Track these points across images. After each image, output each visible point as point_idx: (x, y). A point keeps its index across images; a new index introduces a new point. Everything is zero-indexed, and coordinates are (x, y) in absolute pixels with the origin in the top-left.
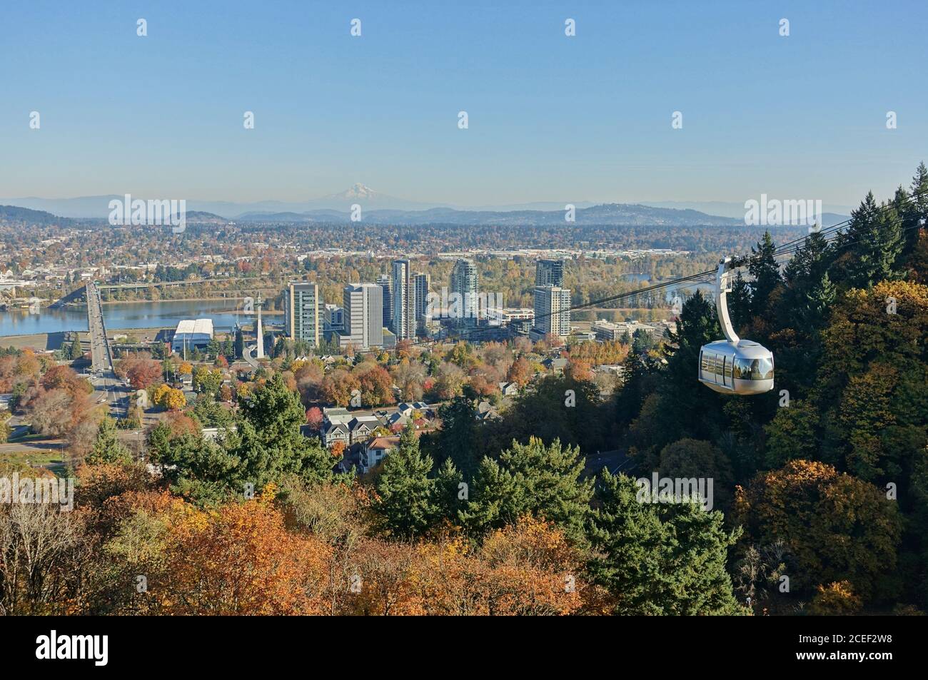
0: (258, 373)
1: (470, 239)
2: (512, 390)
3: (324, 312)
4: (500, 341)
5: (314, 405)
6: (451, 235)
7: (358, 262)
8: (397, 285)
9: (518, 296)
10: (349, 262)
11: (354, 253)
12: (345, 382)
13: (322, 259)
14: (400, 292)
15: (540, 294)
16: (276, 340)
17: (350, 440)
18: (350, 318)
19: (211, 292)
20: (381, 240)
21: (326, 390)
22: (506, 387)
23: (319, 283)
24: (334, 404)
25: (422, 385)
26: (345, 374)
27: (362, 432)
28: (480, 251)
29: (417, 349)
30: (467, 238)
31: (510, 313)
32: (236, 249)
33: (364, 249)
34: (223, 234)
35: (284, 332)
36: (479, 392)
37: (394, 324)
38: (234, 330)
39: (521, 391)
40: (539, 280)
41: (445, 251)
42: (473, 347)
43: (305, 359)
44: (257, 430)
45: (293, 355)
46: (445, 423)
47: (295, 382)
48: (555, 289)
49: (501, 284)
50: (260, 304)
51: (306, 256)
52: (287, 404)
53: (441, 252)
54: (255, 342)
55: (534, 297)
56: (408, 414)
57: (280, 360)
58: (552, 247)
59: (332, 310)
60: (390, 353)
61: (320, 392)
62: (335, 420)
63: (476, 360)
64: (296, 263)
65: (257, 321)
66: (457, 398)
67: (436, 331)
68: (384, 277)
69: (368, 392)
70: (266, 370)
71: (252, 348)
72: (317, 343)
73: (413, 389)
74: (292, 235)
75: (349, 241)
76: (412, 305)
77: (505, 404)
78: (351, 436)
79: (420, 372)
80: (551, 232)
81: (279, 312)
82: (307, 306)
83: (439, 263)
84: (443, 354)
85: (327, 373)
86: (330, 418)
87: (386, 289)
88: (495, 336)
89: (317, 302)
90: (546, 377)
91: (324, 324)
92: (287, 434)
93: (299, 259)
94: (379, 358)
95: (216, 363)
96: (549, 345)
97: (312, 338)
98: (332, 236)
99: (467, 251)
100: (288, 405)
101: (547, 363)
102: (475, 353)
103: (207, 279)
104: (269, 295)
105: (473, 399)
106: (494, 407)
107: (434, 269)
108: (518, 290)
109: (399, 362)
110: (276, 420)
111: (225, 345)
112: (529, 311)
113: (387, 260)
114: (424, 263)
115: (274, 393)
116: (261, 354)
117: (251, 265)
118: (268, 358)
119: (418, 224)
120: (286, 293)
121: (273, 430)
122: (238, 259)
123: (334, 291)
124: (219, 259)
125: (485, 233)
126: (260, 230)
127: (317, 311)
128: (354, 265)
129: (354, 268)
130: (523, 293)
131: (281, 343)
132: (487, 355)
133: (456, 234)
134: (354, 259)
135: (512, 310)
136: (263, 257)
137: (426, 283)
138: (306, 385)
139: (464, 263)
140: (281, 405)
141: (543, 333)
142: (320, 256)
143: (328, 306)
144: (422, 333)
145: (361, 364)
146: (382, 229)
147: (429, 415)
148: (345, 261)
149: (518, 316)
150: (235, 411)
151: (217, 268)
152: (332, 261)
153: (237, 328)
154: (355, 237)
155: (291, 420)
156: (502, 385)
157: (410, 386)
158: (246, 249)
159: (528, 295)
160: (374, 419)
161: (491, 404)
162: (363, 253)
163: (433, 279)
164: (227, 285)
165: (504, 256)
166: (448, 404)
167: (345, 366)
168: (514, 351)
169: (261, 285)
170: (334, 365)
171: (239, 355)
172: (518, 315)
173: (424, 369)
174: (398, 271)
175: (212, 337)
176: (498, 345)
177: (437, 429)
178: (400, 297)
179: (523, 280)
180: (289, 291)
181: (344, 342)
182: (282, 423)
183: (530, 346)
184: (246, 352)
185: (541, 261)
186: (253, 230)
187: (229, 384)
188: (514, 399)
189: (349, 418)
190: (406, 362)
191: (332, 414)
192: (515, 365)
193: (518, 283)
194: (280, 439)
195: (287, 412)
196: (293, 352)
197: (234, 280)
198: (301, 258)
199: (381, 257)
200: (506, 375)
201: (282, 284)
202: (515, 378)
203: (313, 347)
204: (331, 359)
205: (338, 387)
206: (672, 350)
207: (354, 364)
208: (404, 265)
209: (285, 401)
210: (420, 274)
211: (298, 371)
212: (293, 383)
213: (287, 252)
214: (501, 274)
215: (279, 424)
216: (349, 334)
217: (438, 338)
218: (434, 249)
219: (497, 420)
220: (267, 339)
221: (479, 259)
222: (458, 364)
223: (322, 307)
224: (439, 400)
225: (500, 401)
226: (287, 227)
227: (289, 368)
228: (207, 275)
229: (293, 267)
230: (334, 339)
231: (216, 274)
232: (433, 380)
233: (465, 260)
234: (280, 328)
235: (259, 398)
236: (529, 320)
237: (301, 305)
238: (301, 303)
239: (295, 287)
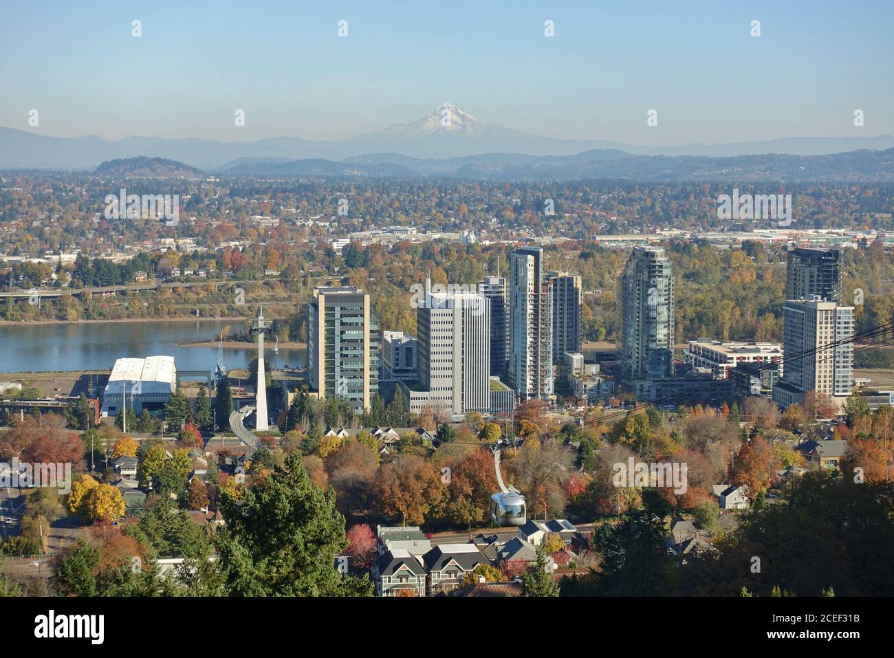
0: (257, 458)
1: (658, 209)
2: (737, 500)
3: (380, 347)
4: (716, 405)
5: (361, 521)
6: (622, 202)
7: (446, 252)
8: (518, 296)
9: (750, 319)
10: (427, 252)
11: (437, 236)
12: (418, 477)
13: (376, 248)
14: (524, 310)
15: (794, 315)
16: (291, 397)
17: (428, 588)
18: (428, 359)
19: (174, 307)
20: (488, 210)
21: (382, 492)
22: (726, 493)
23: (371, 292)
24: (396, 521)
25: (565, 486)
26: (420, 463)
27: (449, 573)
28: (676, 232)
29: (556, 417)
30: (653, 207)
31: (735, 351)
32: (219, 228)
33: (456, 227)
34: (196, 200)
35: (304, 382)
36: (674, 501)
37: (511, 369)
38: (214, 377)
39: (755, 502)
40: (793, 289)
41: (610, 233)
42: (663, 415)
43: (344, 433)
44: (256, 559)
45: (322, 427)
46: (608, 559)
47: (326, 476)
48: (823, 305)
49: (717, 295)
50: (263, 330)
51: (348, 241)
52: (312, 511)
53: (602, 233)
54: (253, 401)
55: (782, 321)
56: (537, 542)
57: (298, 435)
58: (818, 225)
59: (395, 341)
60: (503, 425)
61: (372, 497)
62: (398, 550)
63: (668, 440)
64: (330, 252)
65: (257, 361)
66: (632, 512)
67: (590, 385)
68: (494, 280)
69: (461, 498)
70: (271, 452)
71: (247, 411)
72: (367, 404)
73: (547, 494)
74: (322, 200)
75: (428, 212)
76: (545, 335)
77: (723, 526)
78: (428, 580)
79: (561, 463)
80: (817, 195)
81: (296, 346)
82: (351, 334)
83: (598, 256)
84: (604, 429)
85: (385, 459)
86: (390, 546)
87: (497, 304)
88: (705, 395)
89: (368, 327)
90: (806, 475)
91: (380, 369)
92: (310, 568)
93: (336, 246)
94: (483, 434)
95: (180, 438)
96: (812, 413)
97: (357, 395)
98: (397, 204)
99: (653, 232)
100: (314, 513)
101: (808, 449)
102: (667, 427)
103: (166, 282)
104: (279, 313)
105: (662, 515)
106: (702, 532)
107: (588, 266)
108: (750, 307)
109: (520, 444)
110: (290, 541)
111: (198, 403)
112: (773, 347)
113: (500, 249)
114: (570, 255)
115: (289, 491)
116: (262, 424)
117: (248, 257)
118: (276, 430)
119: (558, 180)
120: (311, 310)
121: (285, 560)
122: (223, 245)
123: (399, 305)
124: (189, 245)
125: (687, 197)
126: (265, 192)
127: (367, 344)
128: (438, 258)
129: (438, 264)
130: (761, 313)
131: (301, 403)
132: (690, 432)
133: (631, 200)
134: (438, 248)
135: (739, 345)
136: (268, 241)
137: (573, 292)
138: (345, 481)
139: (647, 254)
140: (301, 513)
141: (798, 391)
142: (375, 240)
143: (388, 335)
144: (566, 389)
145: (449, 445)
146: (491, 190)
147: (578, 543)
148: (420, 250)
149: (750, 358)
150: (214, 528)
151: (185, 261)
152: (398, 249)
153: (219, 373)
154: (440, 205)
155: (319, 542)
156: (719, 489)
157: (541, 489)
158: (237, 227)
159: (770, 319)
160: (471, 549)
161: (697, 525)
162: (453, 236)
163: (584, 282)
164: (203, 294)
165: (724, 242)
166: (613, 523)
167: (418, 448)
168: (742, 425)
169: (264, 293)
170: (399, 445)
171: (224, 426)
172: (751, 355)
173: (568, 457)
174: (521, 270)
175: (173, 389)
176: (711, 412)
177: (593, 571)
178: (524, 319)
179: (760, 289)
180: (316, 306)
181: (418, 402)
182: (301, 547)
183: (774, 416)
184: (236, 419)
185: (797, 252)
186: (252, 191)
187: (204, 477)
188: (743, 517)
189: (425, 546)
190: (534, 443)
191: (394, 537)
192: (744, 451)
193: (751, 294)
194: (298, 577)
195: (312, 526)
196: (322, 420)
197: (214, 285)
198: (338, 245)
199: (488, 243)
200: (726, 470)
201: (303, 293)
202: (744, 476)
203: (360, 411)
204: (393, 434)
205: (404, 487)
207: (436, 444)
208: (531, 258)
209: (307, 505)
210: (561, 274)
211: (332, 455)
212: (322, 477)
213: (313, 233)
214: (718, 276)
215: (295, 549)
216: (426, 388)
217: (597, 397)
218: (589, 229)
219: (708, 555)
220: (275, 394)
221: (674, 246)
222: (634, 449)
223: (377, 336)
224: (597, 517)
225: (715, 520)
226: (313, 185)
227: (314, 451)
228: (165, 275)
229: (323, 262)
230: (400, 396)
231: (182, 273)
232: (584, 478)
233: (648, 248)
234: (298, 375)
235: (259, 498)
236: (773, 365)
237: (337, 332)
238: (338, 329)
239: (328, 298)
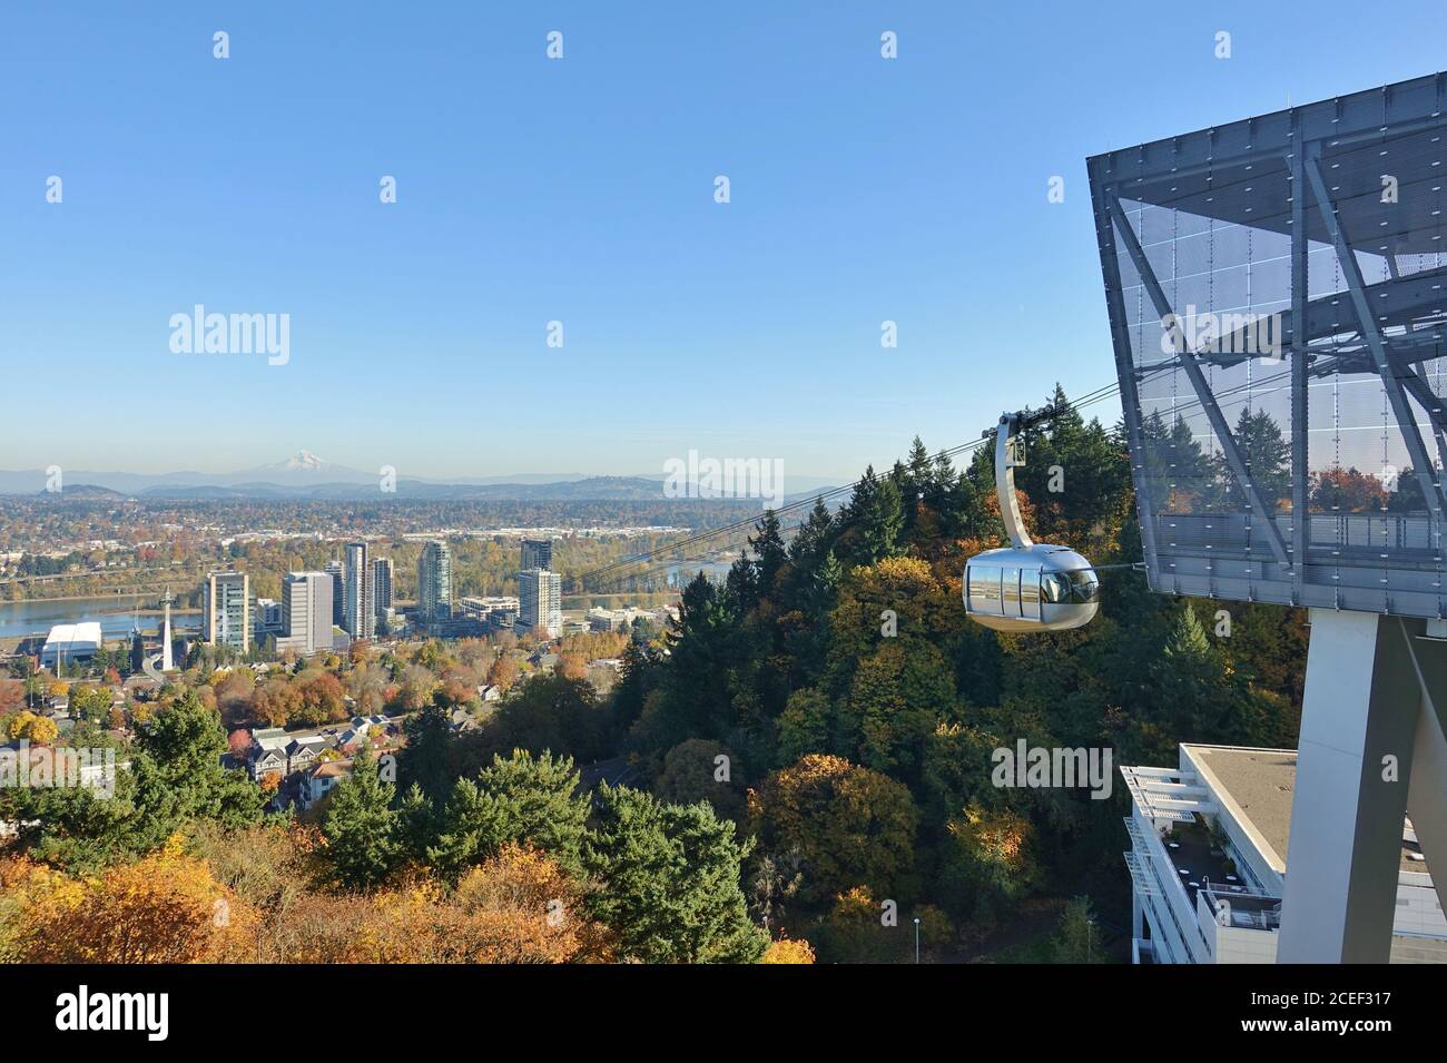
0: (163, 689)
1: (442, 517)
2: (493, 695)
3: (256, 609)
4: (479, 636)
5: (240, 727)
6: (419, 513)
7: (302, 546)
8: (351, 574)
9: (499, 582)
10: (289, 547)
11: (297, 536)
12: (282, 695)
13: (253, 544)
14: (355, 582)
15: (525, 580)
16: (190, 646)
17: (288, 769)
18: (289, 615)
19: (99, 588)
20: (331, 519)
21: (256, 706)
22: (485, 691)
23: (249, 573)
24: (267, 725)
25: (383, 694)
26: (283, 685)
27: (304, 757)
28: (454, 531)
29: (376, 649)
30: (439, 516)
31: (490, 603)
32: (136, 532)
33: (310, 530)
34: (120, 514)
35: (201, 635)
36: (453, 698)
37: (347, 620)
38: (132, 636)
39: (504, 695)
40: (525, 565)
41: (412, 532)
42: (446, 645)
43: (229, 668)
44: (160, 765)
45: (213, 665)
46: (411, 739)
47: (215, 699)
48: (543, 573)
49: (480, 569)
50: (169, 602)
51: (233, 540)
52: (203, 728)
53: (407, 532)
54: (161, 650)
55: (518, 583)
56: (365, 731)
57: (194, 672)
58: (539, 526)
59: (267, 605)
60: (341, 656)
61: (248, 711)
62: (267, 744)
63: (449, 660)
64: (220, 548)
65: (163, 624)
66: (426, 708)
67: (400, 628)
68: (335, 563)
69: (312, 706)
70: (174, 685)
71: (156, 658)
72: (246, 648)
73: (371, 699)
74: (215, 513)
75: (290, 520)
76: (369, 597)
77: (485, 712)
78: (289, 763)
79: (380, 679)
80: (538, 508)
81: (195, 611)
82: (234, 602)
83: (404, 546)
84: (409, 655)
85: (259, 684)
86: (262, 742)
87: (337, 579)
88: (472, 631)
89: (247, 597)
90: (534, 677)
91: (255, 624)
92: (201, 767)
93: (224, 543)
94: (328, 664)
95: (103, 679)
96: (538, 638)
97: (239, 642)
98: (268, 516)
99: (439, 531)
100: (204, 729)
101: (535, 660)
102: (448, 652)
103: (95, 570)
104: (182, 589)
105: (446, 708)
106: (471, 716)
107: (397, 553)
108: (499, 575)
109: (353, 668)
110: (186, 750)
111: (118, 655)
112: (513, 599)
113: (339, 544)
114: (386, 546)
115: (185, 716)
116: (168, 665)
117: (158, 553)
118: (179, 669)
119: (378, 499)
120: (206, 586)
121: (182, 763)
122: (140, 544)
123: (269, 582)
124: (113, 545)
125: (460, 509)
126: (172, 508)
127: (246, 608)
128: (297, 549)
129: (297, 554)
130: (506, 579)
131: (197, 650)
132: (463, 654)
133: (425, 511)
134: (297, 543)
135: (493, 599)
136: (175, 541)
137: (387, 570)
138: (229, 701)
139: (435, 545)
140: (194, 730)
141: (528, 625)
142: (252, 539)
143: (261, 602)
144: (383, 631)
145: (303, 672)
146: (333, 506)
147: (391, 730)
148: (284, 545)
149: (500, 606)
150: (129, 741)
151: (110, 556)
152: (268, 545)
153: (135, 633)
154: (298, 516)
155: (208, 749)
156: (481, 689)
157: (367, 697)
158: (151, 532)
159: (511, 582)
160: (320, 739)
161: (468, 712)
162: (308, 535)
163: (396, 564)
164: (123, 578)
165: (483, 536)
166: (414, 715)
167: (282, 675)
168: (495, 648)
169: (170, 577)
170: (268, 674)
171: (138, 668)
172: (500, 605)
173: (385, 675)
174: (353, 556)
175: (99, 646)
176: (476, 641)
177: (400, 748)
178: (355, 588)
179: (505, 564)
180: (209, 584)
181: (282, 645)
182: (195, 754)
183: (514, 641)
184: (147, 663)
185: (527, 542)
186: (162, 508)
187: (122, 706)
188: (496, 705)
189: (287, 740)
190: (362, 666)
191: (264, 736)
192: (496, 664)
193: (499, 568)
194: (192, 774)
195: (203, 738)
196: (213, 660)
197: (132, 572)
198: (226, 543)
199: (331, 539)
200: (485, 676)
201: (200, 574)
202: (496, 679)
203: (241, 653)
204: (264, 667)
205: (272, 702)
206: (675, 639)
207: (295, 672)
208: (360, 549)
209: (199, 724)
210: (380, 559)
211: (220, 684)
212: (212, 700)
213: (208, 535)
214: (480, 557)
215: (190, 755)
216: (288, 635)
217: (403, 635)
218: (398, 530)
219: (475, 731)
220: (178, 645)
221: (453, 540)
222: (428, 667)
223: (254, 603)
224: (404, 712)
225: (479, 708)
226: (208, 502)
227: (207, 682)
228: (92, 565)
229: (215, 554)
230: (268, 642)
231: (107, 564)
232: (396, 687)
233: (436, 541)
234: (196, 631)
235: (163, 722)
236: (514, 611)
237: (225, 601)
238: (225, 598)
239: (218, 578)
